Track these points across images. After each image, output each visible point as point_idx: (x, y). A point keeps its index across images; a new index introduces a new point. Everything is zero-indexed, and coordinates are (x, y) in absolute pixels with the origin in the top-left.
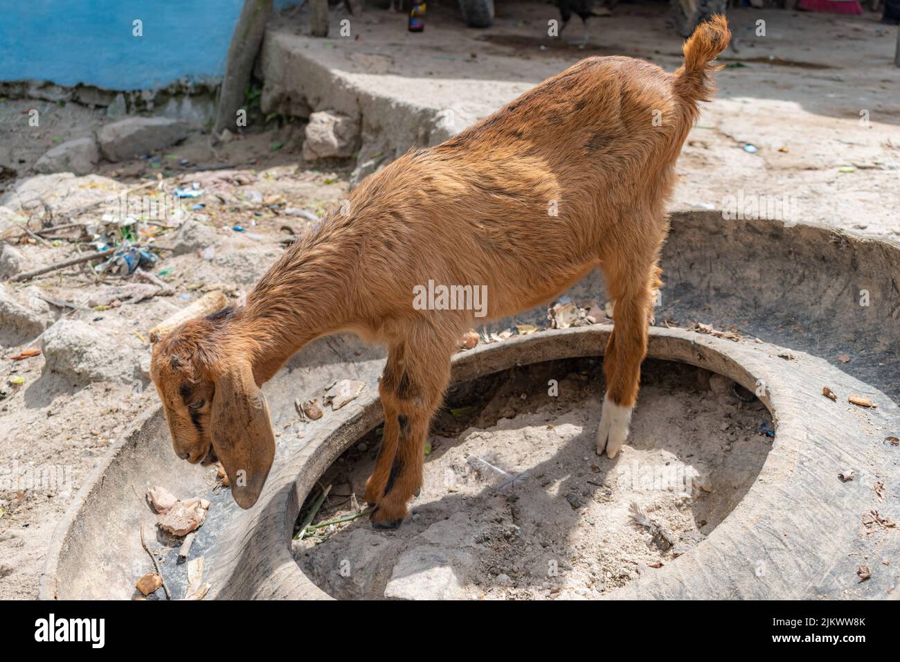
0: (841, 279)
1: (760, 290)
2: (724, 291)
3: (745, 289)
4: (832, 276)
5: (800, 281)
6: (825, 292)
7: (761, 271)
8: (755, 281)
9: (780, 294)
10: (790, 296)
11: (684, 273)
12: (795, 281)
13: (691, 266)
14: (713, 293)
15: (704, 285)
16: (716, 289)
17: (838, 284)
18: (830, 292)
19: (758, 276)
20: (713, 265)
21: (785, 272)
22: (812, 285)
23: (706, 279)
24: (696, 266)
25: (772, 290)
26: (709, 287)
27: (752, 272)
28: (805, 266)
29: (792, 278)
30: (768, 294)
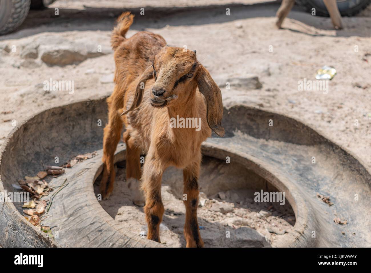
0: (89, 119)
1: (61, 139)
2: (50, 147)
3: (56, 142)
4: (85, 120)
5: (73, 128)
6: (85, 127)
7: (57, 132)
8: (57, 137)
9: (70, 137)
10: (74, 135)
11: (33, 148)
12: (71, 129)
13: (33, 144)
14: (47, 150)
15: (42, 149)
16: (48, 148)
17: (88, 122)
18: (87, 126)
19: (57, 134)
20: (40, 139)
21: (65, 127)
22: (78, 127)
23: (41, 146)
24: (35, 143)
25: (66, 137)
26: (44, 149)
27: (54, 134)
28: (73, 121)
29: (69, 128)
30: (65, 139)
